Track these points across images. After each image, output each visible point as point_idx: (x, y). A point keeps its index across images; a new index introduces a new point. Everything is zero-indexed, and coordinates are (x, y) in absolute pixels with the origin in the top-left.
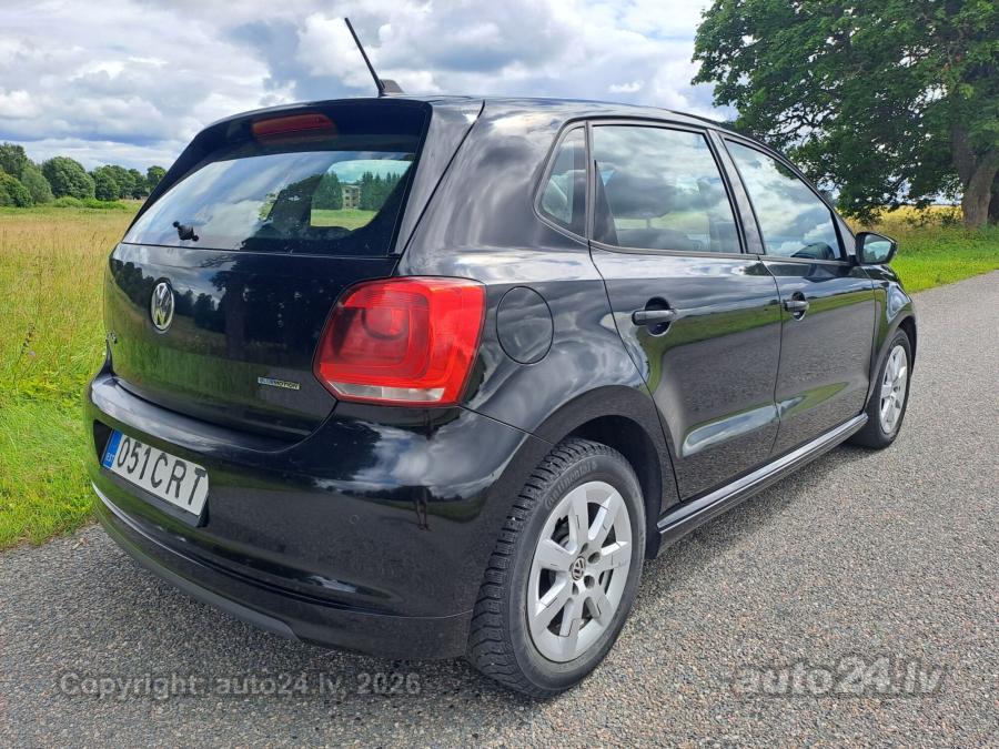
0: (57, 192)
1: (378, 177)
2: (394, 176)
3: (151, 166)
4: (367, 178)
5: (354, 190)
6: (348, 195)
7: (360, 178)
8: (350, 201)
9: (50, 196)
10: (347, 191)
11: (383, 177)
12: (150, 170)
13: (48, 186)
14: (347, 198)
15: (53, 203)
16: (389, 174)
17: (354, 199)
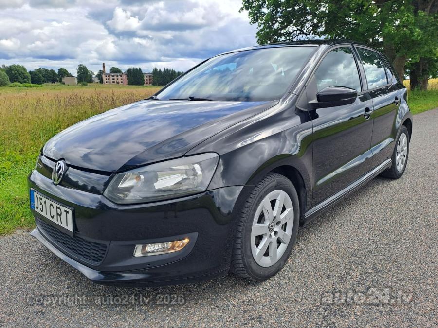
0: (12, 80)
1: (160, 70)
2: (167, 69)
3: (59, 68)
4: (155, 70)
5: (150, 76)
6: (147, 78)
7: (152, 71)
8: (148, 81)
9: (9, 82)
10: (147, 77)
11: (162, 70)
12: (59, 69)
13: (7, 77)
14: (147, 80)
15: (9, 86)
16: (165, 69)
17: (150, 80)
